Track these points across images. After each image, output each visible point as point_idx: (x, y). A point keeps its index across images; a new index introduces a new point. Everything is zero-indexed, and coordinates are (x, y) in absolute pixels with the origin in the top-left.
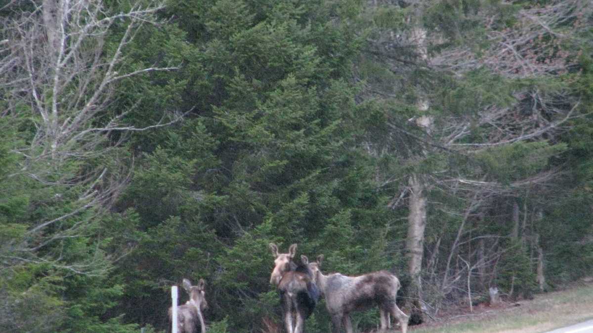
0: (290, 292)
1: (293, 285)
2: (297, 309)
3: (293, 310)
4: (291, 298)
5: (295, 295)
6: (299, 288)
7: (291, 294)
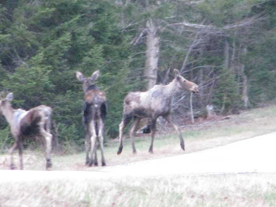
6: (102, 101)
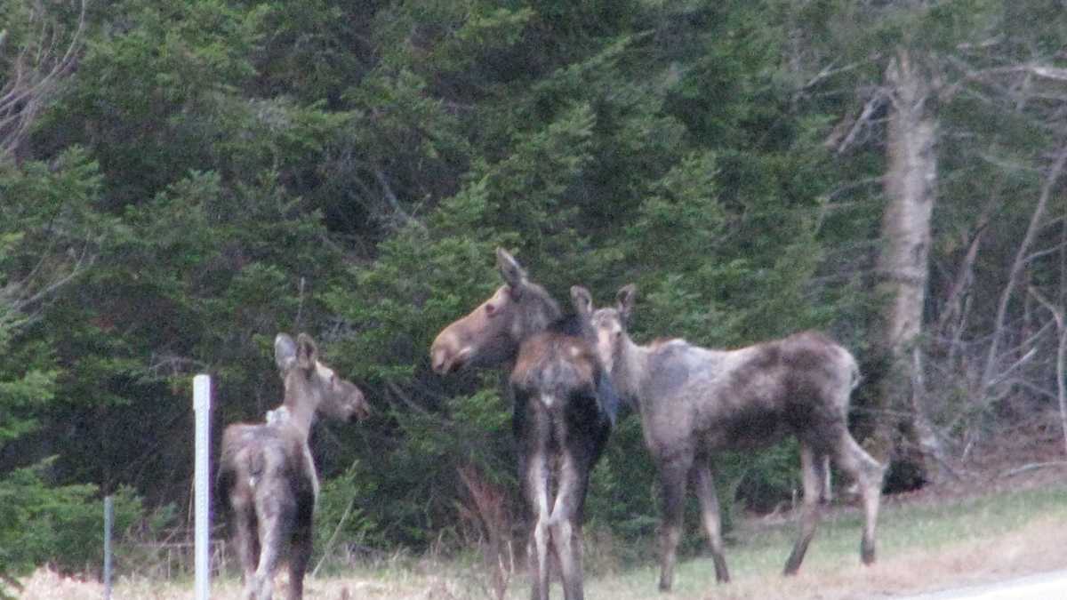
0: (549, 392)
1: (556, 371)
2: (562, 442)
3: (552, 447)
4: (550, 413)
5: (562, 403)
7: (548, 401)
